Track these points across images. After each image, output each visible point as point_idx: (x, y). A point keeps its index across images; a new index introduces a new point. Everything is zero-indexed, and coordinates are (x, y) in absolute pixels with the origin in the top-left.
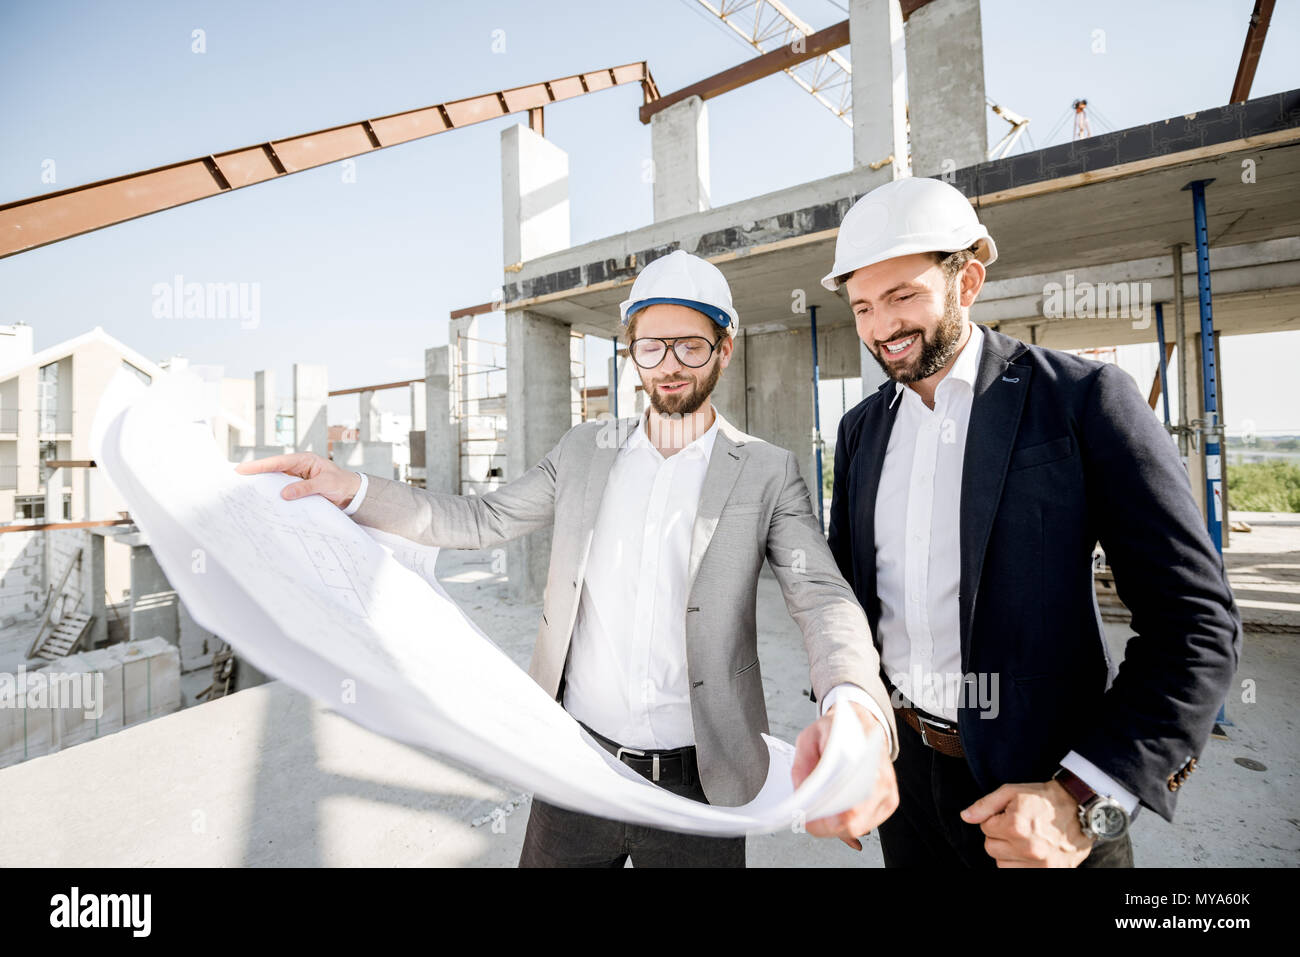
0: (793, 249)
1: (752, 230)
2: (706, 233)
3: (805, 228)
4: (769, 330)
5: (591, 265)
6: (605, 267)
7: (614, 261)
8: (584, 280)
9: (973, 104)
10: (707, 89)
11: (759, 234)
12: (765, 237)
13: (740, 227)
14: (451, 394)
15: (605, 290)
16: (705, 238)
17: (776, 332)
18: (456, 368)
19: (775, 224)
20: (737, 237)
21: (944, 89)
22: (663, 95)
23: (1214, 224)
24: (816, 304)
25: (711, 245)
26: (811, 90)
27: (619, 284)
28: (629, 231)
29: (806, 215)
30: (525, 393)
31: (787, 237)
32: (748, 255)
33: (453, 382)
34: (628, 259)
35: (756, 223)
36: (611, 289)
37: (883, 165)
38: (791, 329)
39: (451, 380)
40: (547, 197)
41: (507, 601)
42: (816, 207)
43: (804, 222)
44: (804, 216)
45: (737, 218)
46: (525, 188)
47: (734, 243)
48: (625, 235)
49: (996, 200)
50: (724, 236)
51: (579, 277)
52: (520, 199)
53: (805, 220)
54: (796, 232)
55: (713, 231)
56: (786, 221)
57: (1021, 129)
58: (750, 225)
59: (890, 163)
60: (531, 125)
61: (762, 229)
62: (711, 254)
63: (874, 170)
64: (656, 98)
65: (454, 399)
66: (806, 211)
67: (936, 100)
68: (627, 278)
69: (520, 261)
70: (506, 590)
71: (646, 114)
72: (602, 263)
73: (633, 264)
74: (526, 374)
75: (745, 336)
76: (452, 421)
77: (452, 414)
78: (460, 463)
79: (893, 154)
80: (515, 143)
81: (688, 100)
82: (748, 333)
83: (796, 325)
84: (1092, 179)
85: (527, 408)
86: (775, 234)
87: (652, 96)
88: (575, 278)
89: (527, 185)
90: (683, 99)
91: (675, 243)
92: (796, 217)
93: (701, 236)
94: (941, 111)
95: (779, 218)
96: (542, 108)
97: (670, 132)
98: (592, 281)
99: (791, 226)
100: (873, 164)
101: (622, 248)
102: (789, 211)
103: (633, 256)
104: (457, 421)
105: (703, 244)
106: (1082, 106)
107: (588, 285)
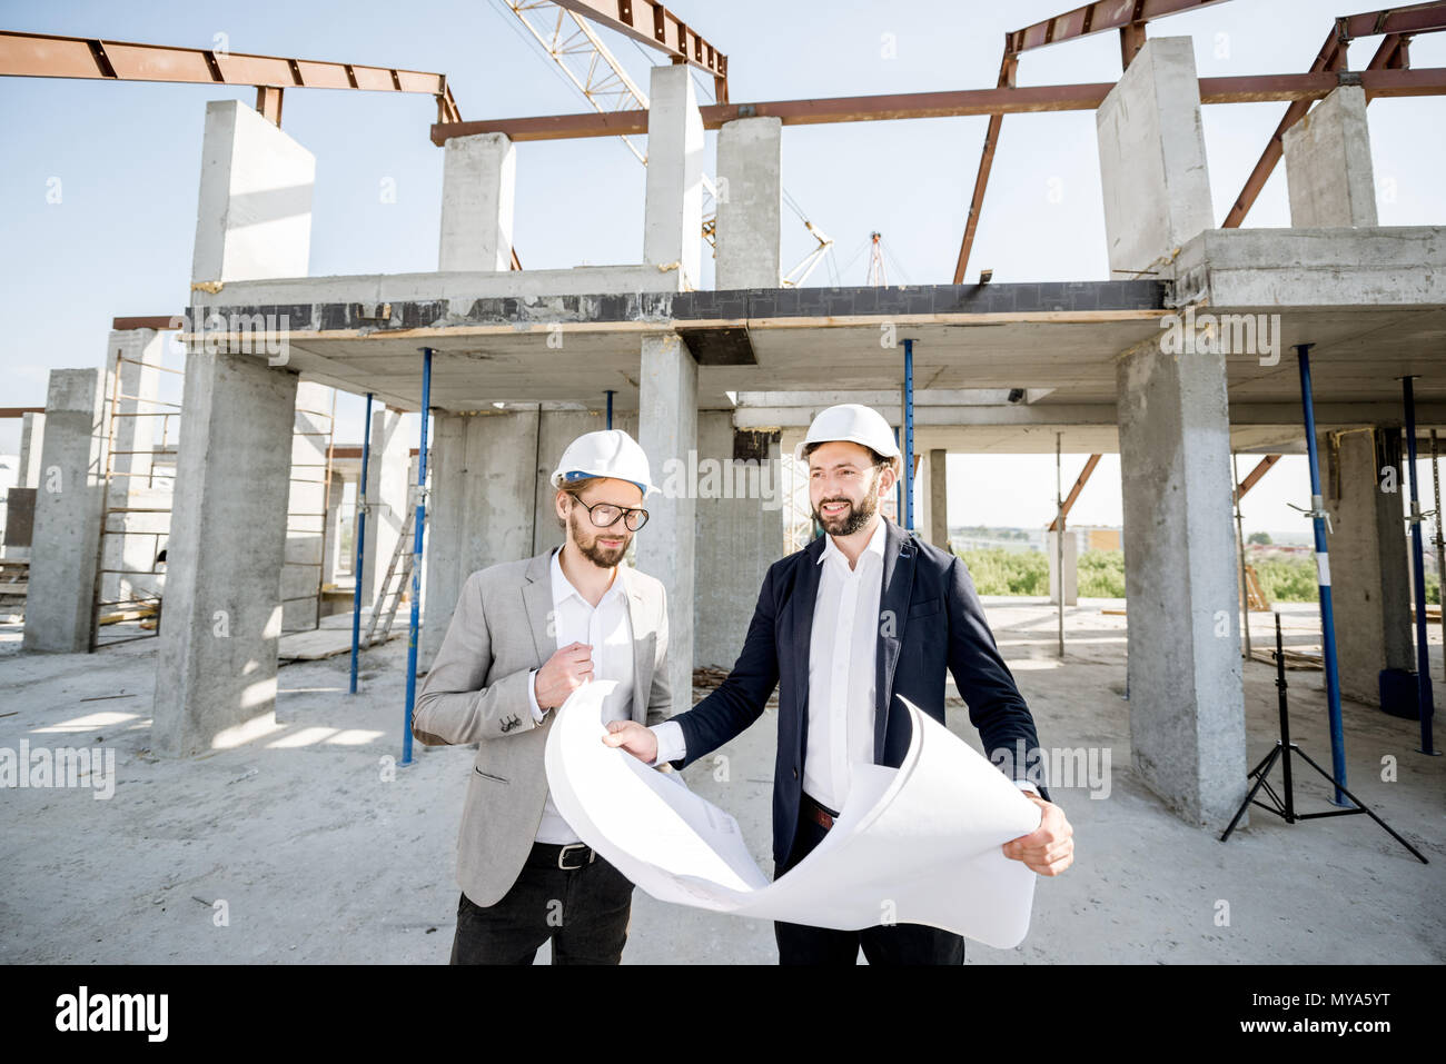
0: (578, 334)
1: (534, 305)
2: (482, 297)
3: (591, 315)
4: (567, 408)
5: (328, 305)
6: (347, 311)
7: (361, 306)
8: (316, 320)
9: (770, 223)
10: (518, 129)
11: (542, 311)
12: (548, 316)
13: (521, 299)
14: (95, 442)
15: (345, 340)
16: (479, 303)
17: (574, 411)
18: (109, 404)
19: (560, 304)
20: (517, 309)
21: (747, 203)
22: (464, 120)
23: (919, 373)
24: (613, 389)
25: (488, 313)
26: (643, 160)
27: (365, 335)
28: (386, 273)
29: (594, 301)
30: (209, 458)
31: (571, 320)
32: (527, 331)
33: (102, 423)
34: (380, 309)
35: (539, 298)
36: (353, 340)
37: (670, 269)
38: (590, 410)
39: (97, 420)
40: (274, 205)
41: (149, 757)
42: (603, 295)
43: (590, 309)
44: (590, 302)
45: (519, 288)
46: (237, 186)
47: (514, 316)
48: (380, 278)
49: (762, 325)
50: (502, 305)
51: (310, 318)
52: (229, 197)
53: (592, 308)
54: (582, 317)
55: (490, 297)
56: (572, 303)
57: (827, 247)
58: (532, 300)
59: (677, 268)
60: (260, 108)
61: (546, 306)
62: (485, 322)
63: (661, 271)
64: (456, 120)
65: (100, 449)
66: (593, 297)
67: (740, 211)
68: (377, 330)
69: (220, 280)
70: (148, 738)
71: (441, 134)
72: (344, 305)
73: (386, 315)
74: (212, 432)
75: (540, 411)
76: (92, 481)
77: (94, 470)
78: (101, 545)
79: (680, 261)
80: (229, 124)
81: (492, 135)
82: (543, 408)
83: (595, 407)
84: (835, 324)
85: (209, 480)
86: (558, 315)
87: (450, 116)
88: (301, 318)
89: (241, 181)
90: (487, 132)
91: (443, 301)
92: (582, 302)
93: (476, 299)
94: (743, 223)
95: (564, 298)
96: (281, 90)
97: (468, 165)
98: (327, 326)
99: (577, 310)
100: (661, 266)
101: (374, 292)
102: (575, 293)
103: (387, 306)
104: (102, 482)
105: (477, 309)
106: (877, 238)
107: (320, 330)
